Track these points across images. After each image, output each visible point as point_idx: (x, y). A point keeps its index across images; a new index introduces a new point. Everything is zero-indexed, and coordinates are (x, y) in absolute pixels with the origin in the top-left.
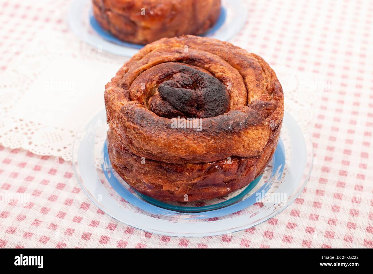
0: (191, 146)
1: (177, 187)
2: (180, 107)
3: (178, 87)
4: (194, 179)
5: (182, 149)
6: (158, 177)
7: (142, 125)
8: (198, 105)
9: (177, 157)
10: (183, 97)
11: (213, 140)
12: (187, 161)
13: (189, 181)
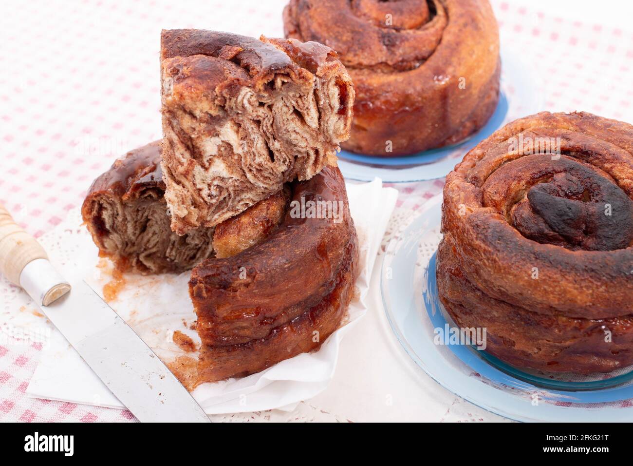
0: (570, 292)
1: (537, 348)
2: (560, 227)
3: (559, 196)
4: (565, 340)
5: (555, 294)
6: (510, 329)
7: (498, 249)
8: (587, 227)
9: (545, 304)
10: (565, 214)
12: (558, 312)
13: (558, 342)
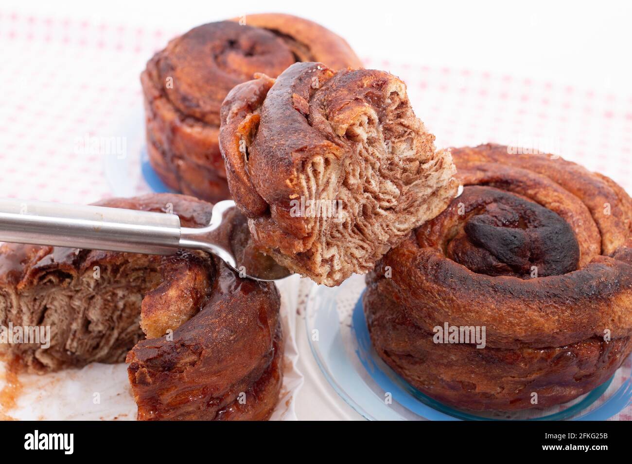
0: (536, 321)
1: (500, 387)
2: (508, 257)
3: (498, 226)
4: (531, 373)
5: (521, 326)
6: (469, 371)
7: (453, 287)
8: (532, 254)
9: (511, 338)
10: (512, 242)
11: (569, 311)
12: (524, 344)
13: (523, 377)
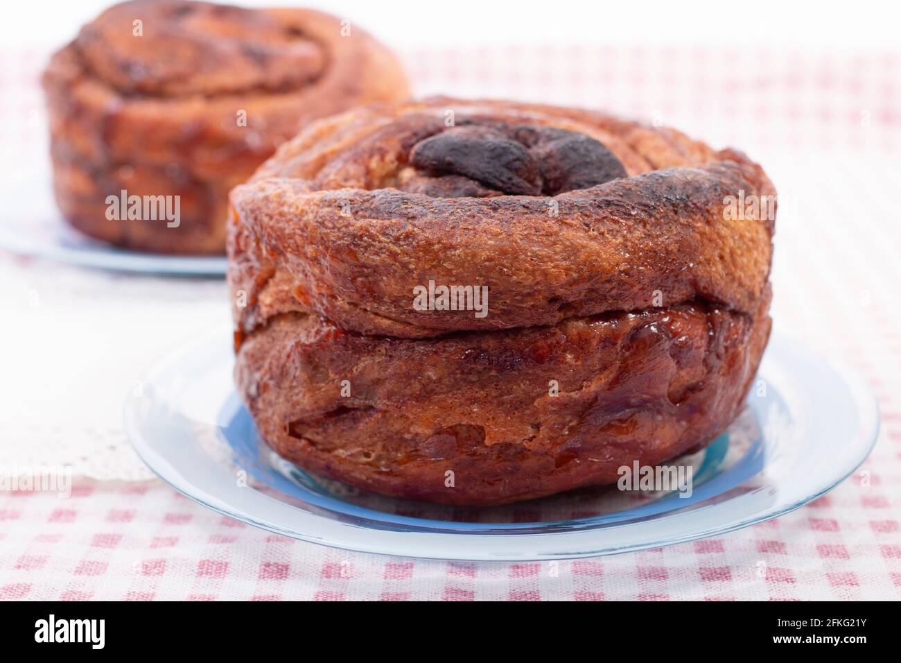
1: (533, 425)
4: (588, 378)
5: (557, 260)
6: (467, 399)
9: (540, 292)
10: (505, 151)
11: (640, 227)
13: (575, 390)
